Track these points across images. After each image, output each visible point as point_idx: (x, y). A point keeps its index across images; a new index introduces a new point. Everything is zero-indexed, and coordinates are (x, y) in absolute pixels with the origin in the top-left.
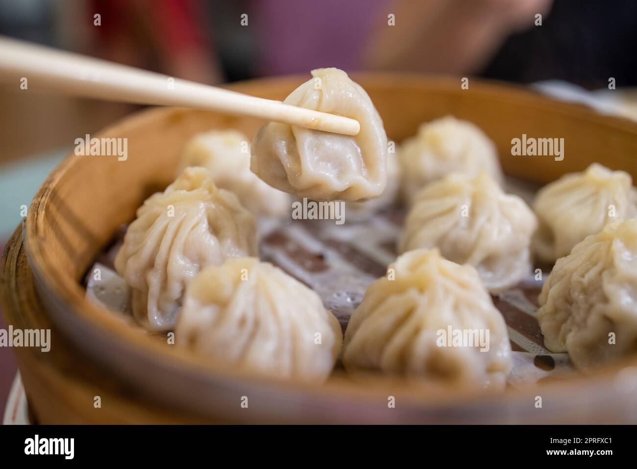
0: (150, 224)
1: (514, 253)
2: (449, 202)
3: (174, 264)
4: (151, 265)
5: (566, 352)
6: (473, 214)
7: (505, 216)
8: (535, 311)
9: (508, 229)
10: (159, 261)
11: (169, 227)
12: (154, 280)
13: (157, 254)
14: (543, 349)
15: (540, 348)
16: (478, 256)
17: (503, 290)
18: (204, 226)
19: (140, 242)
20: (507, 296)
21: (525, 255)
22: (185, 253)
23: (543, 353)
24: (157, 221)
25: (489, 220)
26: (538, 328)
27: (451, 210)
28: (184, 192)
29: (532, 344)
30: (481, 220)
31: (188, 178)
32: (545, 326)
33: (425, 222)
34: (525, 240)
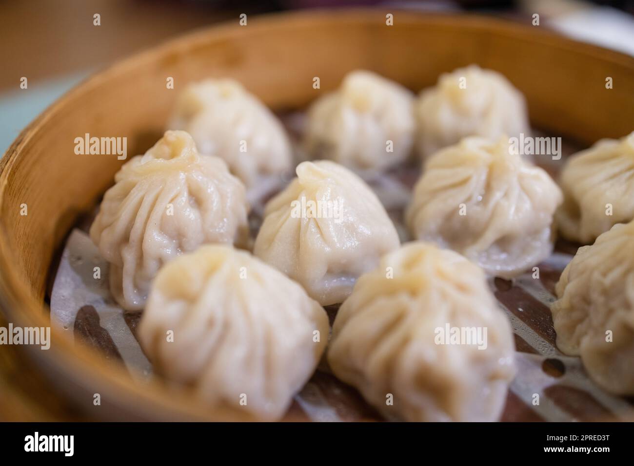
0: (126, 194)
1: (534, 233)
2: (462, 173)
3: (150, 241)
4: (125, 239)
5: (579, 357)
6: (488, 188)
7: (525, 190)
8: (551, 300)
9: (527, 206)
10: (134, 235)
11: (145, 198)
12: (129, 257)
13: (132, 227)
14: (554, 349)
15: (552, 347)
16: (490, 236)
17: (517, 274)
18: (184, 198)
19: (115, 214)
20: (521, 282)
21: (546, 234)
22: (162, 229)
23: (553, 355)
24: (132, 191)
25: (506, 195)
26: (551, 322)
27: (464, 182)
28: (161, 161)
29: (543, 342)
30: (497, 195)
31: (168, 144)
32: (559, 323)
33: (434, 193)
34: (546, 219)
